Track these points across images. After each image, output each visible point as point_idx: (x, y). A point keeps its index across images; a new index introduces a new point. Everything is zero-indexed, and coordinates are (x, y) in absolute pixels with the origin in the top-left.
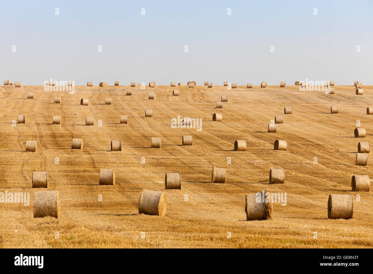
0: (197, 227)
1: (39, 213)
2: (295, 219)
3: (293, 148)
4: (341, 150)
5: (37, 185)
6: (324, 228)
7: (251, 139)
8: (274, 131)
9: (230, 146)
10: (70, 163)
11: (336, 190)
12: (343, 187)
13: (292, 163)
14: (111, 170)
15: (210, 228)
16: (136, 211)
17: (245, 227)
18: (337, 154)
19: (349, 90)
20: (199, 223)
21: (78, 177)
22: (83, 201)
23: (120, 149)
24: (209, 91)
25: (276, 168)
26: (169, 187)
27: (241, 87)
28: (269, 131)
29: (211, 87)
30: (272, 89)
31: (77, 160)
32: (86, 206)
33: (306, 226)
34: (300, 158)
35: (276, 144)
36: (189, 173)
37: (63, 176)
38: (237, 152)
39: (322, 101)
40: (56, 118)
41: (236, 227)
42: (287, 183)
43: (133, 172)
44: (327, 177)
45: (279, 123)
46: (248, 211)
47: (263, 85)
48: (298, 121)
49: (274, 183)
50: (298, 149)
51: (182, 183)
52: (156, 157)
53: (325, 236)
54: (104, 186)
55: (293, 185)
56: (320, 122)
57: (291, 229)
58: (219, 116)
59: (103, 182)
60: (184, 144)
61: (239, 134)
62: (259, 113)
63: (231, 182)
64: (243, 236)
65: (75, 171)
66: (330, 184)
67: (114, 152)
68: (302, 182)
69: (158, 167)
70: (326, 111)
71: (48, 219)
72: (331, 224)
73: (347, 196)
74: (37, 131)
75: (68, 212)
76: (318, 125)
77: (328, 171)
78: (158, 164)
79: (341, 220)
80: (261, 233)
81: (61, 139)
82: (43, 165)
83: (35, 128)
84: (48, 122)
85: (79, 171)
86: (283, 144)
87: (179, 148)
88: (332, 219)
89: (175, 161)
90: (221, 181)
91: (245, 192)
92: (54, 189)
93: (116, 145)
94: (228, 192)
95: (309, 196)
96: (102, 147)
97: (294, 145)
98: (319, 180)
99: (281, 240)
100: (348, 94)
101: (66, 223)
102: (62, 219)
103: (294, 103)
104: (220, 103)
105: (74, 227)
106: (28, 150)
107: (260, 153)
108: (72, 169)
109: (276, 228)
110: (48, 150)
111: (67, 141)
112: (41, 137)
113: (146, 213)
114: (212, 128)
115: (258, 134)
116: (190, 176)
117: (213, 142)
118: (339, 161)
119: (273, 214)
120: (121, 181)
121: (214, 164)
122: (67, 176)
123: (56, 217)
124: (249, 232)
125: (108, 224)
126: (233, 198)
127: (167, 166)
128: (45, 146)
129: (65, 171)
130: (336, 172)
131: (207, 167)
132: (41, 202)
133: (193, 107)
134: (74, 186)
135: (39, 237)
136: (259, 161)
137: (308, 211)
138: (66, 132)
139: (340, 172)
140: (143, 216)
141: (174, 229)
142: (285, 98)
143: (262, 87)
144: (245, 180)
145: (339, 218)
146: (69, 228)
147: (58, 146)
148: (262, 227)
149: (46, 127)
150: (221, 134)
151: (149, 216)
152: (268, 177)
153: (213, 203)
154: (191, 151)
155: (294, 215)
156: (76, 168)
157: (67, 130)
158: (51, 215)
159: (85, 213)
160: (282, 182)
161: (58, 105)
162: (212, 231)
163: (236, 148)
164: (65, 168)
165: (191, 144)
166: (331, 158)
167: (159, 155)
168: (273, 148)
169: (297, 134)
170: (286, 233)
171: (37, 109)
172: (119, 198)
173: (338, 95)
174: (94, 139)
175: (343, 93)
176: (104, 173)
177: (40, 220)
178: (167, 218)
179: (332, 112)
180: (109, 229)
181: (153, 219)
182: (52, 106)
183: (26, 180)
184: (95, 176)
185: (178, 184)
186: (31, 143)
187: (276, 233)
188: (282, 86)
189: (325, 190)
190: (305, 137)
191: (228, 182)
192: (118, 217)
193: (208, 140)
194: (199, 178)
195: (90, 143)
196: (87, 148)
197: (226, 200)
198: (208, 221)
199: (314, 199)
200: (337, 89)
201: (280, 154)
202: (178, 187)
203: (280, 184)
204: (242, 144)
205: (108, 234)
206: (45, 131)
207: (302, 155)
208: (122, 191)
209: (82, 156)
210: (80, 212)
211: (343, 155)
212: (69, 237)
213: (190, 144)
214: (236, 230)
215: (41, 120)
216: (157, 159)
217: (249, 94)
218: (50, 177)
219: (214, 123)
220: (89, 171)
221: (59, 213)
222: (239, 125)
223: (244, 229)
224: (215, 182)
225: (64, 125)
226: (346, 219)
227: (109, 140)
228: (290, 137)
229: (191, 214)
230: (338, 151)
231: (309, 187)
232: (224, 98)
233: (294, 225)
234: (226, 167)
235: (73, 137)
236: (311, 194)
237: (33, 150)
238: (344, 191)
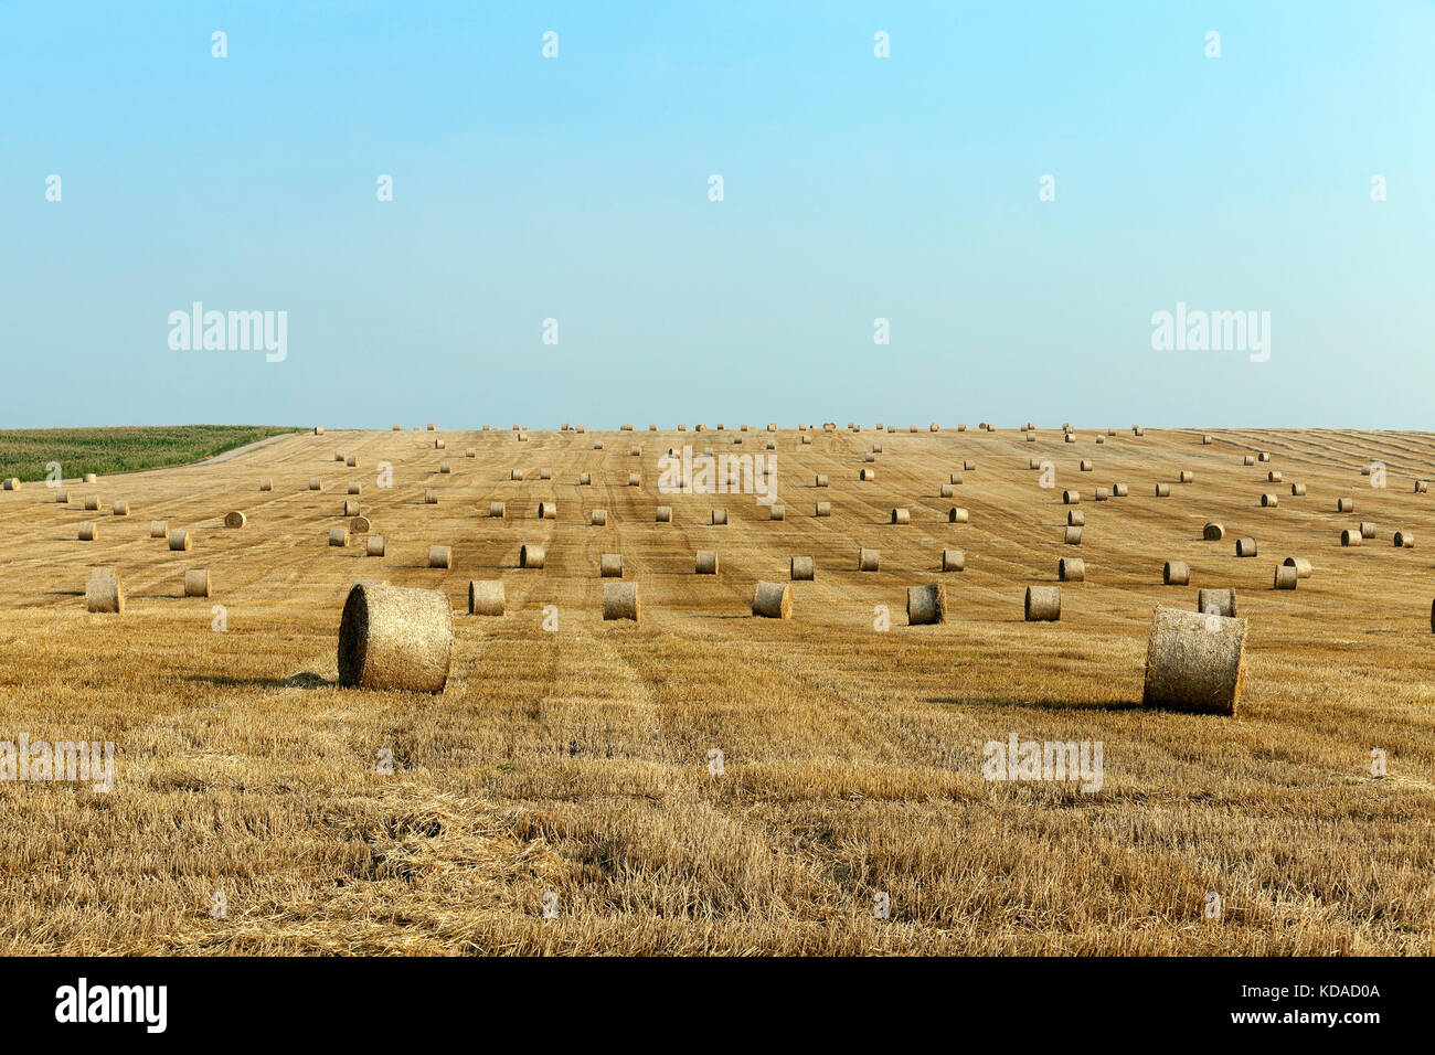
0: (836, 635)
1: (612, 614)
2: (978, 623)
3: (977, 520)
4: (1044, 521)
5: (608, 573)
6: (1019, 634)
7: (916, 506)
8: (950, 496)
9: (886, 517)
10: (654, 542)
11: (1036, 580)
12: (1047, 576)
13: (975, 541)
14: (712, 553)
15: (855, 636)
16: (749, 612)
17: (907, 635)
18: (1039, 528)
19: (1055, 436)
20: (840, 630)
21: (665, 562)
22: (672, 596)
23: (725, 522)
24: (854, 438)
25: (952, 549)
26: (796, 577)
27: (902, 431)
28: (942, 496)
29: (858, 431)
30: (946, 434)
31: (664, 538)
32: (677, 604)
33: (994, 632)
34: (987, 534)
35: (953, 514)
36: (826, 557)
37: (644, 561)
38: (896, 526)
39: (1018, 451)
40: (634, 477)
41: (893, 635)
42: (967, 571)
43: (745, 555)
44: (1026, 562)
45: (956, 483)
46: (911, 611)
47: (934, 427)
48: (984, 480)
49: (948, 570)
50: (984, 522)
51: (816, 571)
52: (777, 533)
53: (1020, 646)
54: (703, 575)
55: (977, 573)
56: (1016, 482)
57: (972, 637)
58: (869, 474)
59: (701, 570)
60: (819, 514)
61: (899, 499)
62: (927, 469)
63: (887, 570)
64: (903, 648)
65: (661, 554)
66: (1029, 571)
67: (716, 526)
68: (989, 569)
69: (782, 549)
70: (1022, 466)
71: (622, 622)
72: (1027, 630)
73: (1052, 589)
74: (607, 495)
75: (652, 612)
76: (1012, 485)
77: (1026, 552)
78: (780, 544)
79: (1044, 622)
80: (928, 643)
81: (641, 507)
82: (616, 544)
83: (604, 492)
84: (622, 483)
85: (667, 554)
86: (962, 514)
87: (811, 520)
88: (1031, 620)
89: (805, 540)
90: (873, 568)
91: (907, 584)
92: (631, 579)
93: (719, 515)
94: (882, 584)
95: (999, 589)
96: (699, 519)
97: (978, 515)
98: (1014, 565)
99: (957, 652)
100: (1054, 441)
101: (649, 627)
102: (643, 623)
103: (978, 454)
104: (870, 455)
105: (659, 633)
106: (595, 523)
107: (929, 527)
108: (656, 551)
109: (951, 636)
110: (623, 524)
111: (650, 510)
112: (613, 504)
113: (764, 615)
114: (858, 491)
115: (926, 500)
116: (827, 560)
117: (862, 511)
118: (1042, 538)
119: (947, 616)
120: (725, 568)
121: (861, 543)
122: (648, 560)
123: (635, 619)
124: (912, 642)
125: (707, 630)
126: (890, 592)
127: (794, 546)
128: (619, 518)
129: (648, 554)
130: (1038, 553)
131: (851, 548)
132: (614, 598)
133: (830, 461)
134: (659, 576)
135: (609, 648)
136: (927, 539)
137: (996, 610)
138: (648, 497)
139: (1043, 553)
140: (759, 619)
141: (803, 638)
142: (965, 446)
143: (932, 430)
144: (907, 567)
145: (1040, 620)
146: (653, 635)
147: (637, 517)
148: (931, 635)
149: (620, 490)
150: (872, 499)
151: (767, 619)
152: (941, 563)
153: (861, 601)
154: (828, 525)
155: (977, 617)
156: (663, 549)
157: (649, 493)
158: (628, 617)
159: (675, 614)
160: (960, 569)
161: (637, 459)
162: (859, 642)
163: (895, 520)
164: (647, 549)
165: (829, 515)
166: (1030, 533)
167: (782, 531)
168: (948, 520)
169: (982, 499)
170: (964, 643)
171: (607, 465)
172: (724, 593)
173: (1040, 442)
174: (688, 507)
175: (1047, 440)
176: (703, 556)
177: (612, 623)
178: (793, 622)
179: (1032, 468)
180: (710, 638)
181: (773, 624)
182: (628, 460)
183: (593, 566)
184: (690, 561)
185: (810, 573)
186: (598, 513)
187: (951, 644)
188: (961, 430)
189: (1021, 580)
190: (994, 504)
191: (881, 570)
192: (722, 621)
193: (854, 509)
194: (841, 564)
195: (682, 514)
196: (679, 521)
197: (880, 596)
198: (853, 626)
199: (1006, 593)
200: (1038, 434)
201: (958, 528)
202: (810, 578)
203: (957, 573)
204: (903, 514)
205: (708, 644)
206: (619, 496)
207: (990, 530)
208: (728, 582)
209: (671, 533)
210: (668, 612)
211: (1048, 530)
212: (652, 649)
213: (827, 515)
214: (893, 639)
215: (612, 480)
216: (779, 537)
217: (913, 441)
218: (626, 562)
219: (862, 484)
220: (682, 554)
221: (639, 614)
222: (898, 487)
223: (904, 638)
224: (864, 570)
225: (644, 488)
226: (1051, 621)
227: (709, 509)
228: (971, 504)
229: (828, 616)
230: (1040, 524)
231: (999, 576)
232: (877, 447)
233: (976, 630)
234: (880, 548)
235: (658, 505)
236: (1002, 586)
237: (602, 524)
238: (1049, 582)
